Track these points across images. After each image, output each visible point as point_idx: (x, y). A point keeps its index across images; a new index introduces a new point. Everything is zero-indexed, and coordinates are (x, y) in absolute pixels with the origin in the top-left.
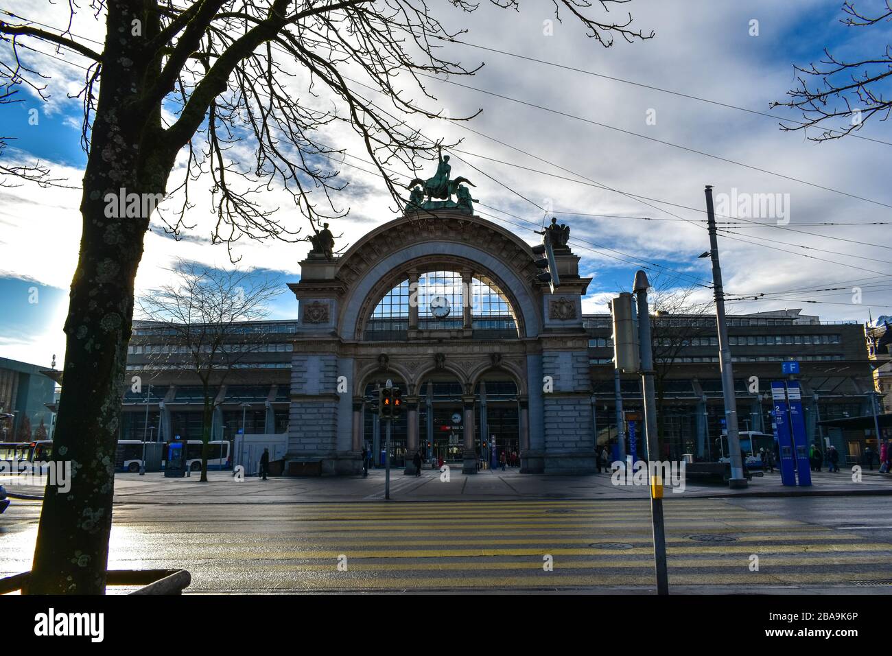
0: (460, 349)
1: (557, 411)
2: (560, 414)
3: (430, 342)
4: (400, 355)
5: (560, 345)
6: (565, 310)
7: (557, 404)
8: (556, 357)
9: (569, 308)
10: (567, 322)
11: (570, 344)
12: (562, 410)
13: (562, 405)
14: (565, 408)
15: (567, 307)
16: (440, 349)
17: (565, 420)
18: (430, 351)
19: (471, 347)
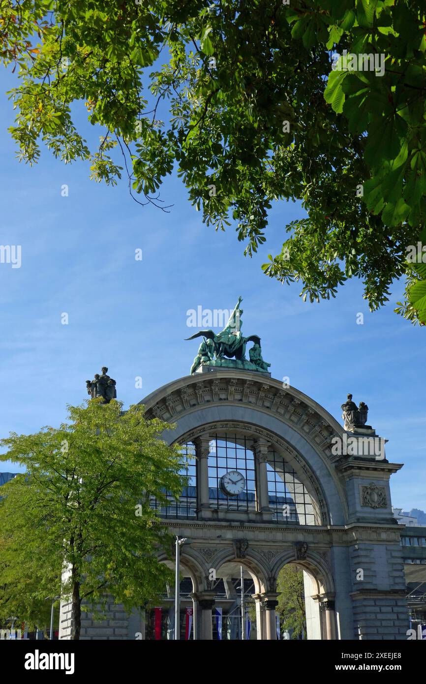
0: (261, 535)
1: (376, 613)
2: (379, 616)
3: (230, 524)
4: (195, 539)
5: (374, 536)
6: (376, 498)
7: (375, 605)
8: (371, 550)
9: (380, 495)
10: (377, 510)
11: (384, 536)
12: (381, 612)
13: (380, 606)
14: (384, 609)
15: (378, 494)
16: (240, 535)
17: (384, 623)
18: (229, 535)
19: (274, 533)
